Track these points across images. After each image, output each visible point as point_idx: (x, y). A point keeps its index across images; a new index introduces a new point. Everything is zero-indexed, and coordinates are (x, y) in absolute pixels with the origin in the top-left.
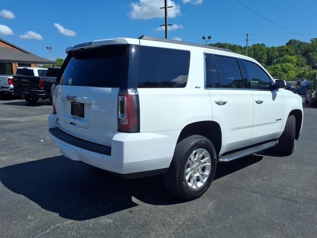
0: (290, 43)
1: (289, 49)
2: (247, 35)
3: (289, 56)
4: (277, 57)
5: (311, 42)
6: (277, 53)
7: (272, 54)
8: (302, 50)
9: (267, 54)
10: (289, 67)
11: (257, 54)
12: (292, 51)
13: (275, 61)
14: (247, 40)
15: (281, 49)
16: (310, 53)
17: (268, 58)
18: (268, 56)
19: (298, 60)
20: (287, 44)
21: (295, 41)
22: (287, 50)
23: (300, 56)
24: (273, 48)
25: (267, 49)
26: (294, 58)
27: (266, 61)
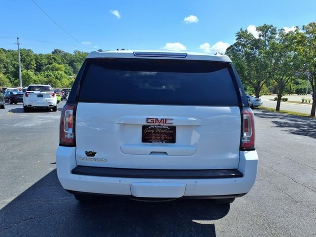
0: (55, 52)
1: (57, 58)
2: (18, 39)
3: (57, 65)
4: (46, 65)
5: (74, 54)
6: (45, 61)
7: (41, 61)
8: (68, 60)
9: (36, 60)
10: (61, 75)
11: (25, 59)
12: (60, 60)
13: (45, 68)
14: (18, 44)
15: (48, 57)
16: (75, 63)
17: (37, 65)
18: (37, 62)
19: (66, 69)
20: (53, 53)
21: (60, 52)
22: (54, 59)
23: (67, 65)
24: (41, 55)
25: (35, 55)
26: (62, 66)
27: (35, 68)
